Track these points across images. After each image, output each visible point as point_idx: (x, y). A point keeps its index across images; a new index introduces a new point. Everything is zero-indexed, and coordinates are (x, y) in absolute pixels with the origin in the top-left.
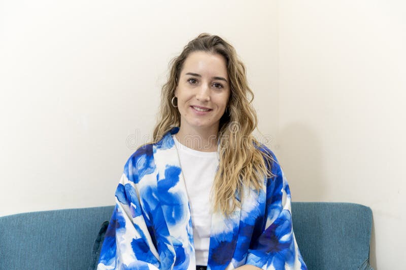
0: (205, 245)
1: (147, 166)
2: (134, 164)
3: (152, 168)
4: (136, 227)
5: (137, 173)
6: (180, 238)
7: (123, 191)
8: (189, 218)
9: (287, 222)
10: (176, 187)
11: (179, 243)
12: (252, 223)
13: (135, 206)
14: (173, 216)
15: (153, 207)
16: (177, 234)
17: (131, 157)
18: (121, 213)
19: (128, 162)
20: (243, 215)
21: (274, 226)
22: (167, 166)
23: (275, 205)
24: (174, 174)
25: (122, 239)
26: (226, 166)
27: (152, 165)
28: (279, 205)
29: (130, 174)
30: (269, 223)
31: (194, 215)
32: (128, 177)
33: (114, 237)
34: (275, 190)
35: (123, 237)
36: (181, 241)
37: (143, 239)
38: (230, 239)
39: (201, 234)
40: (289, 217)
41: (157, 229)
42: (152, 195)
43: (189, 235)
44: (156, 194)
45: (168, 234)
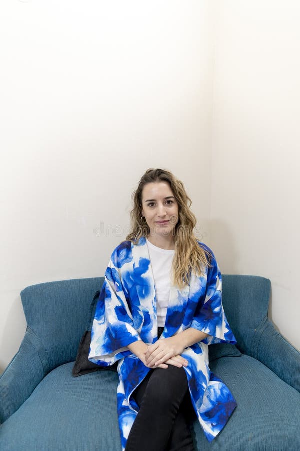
0: (164, 313)
1: (127, 256)
2: (118, 255)
3: (130, 258)
4: (118, 297)
5: (120, 261)
6: (147, 307)
7: (110, 272)
8: (154, 296)
9: (219, 298)
10: (146, 273)
11: (146, 310)
12: (196, 300)
13: (118, 284)
14: (143, 293)
15: (130, 286)
16: (146, 304)
17: (116, 249)
18: (108, 287)
19: (114, 252)
20: (191, 294)
21: (211, 301)
22: (141, 258)
23: (212, 286)
24: (145, 264)
25: (109, 305)
26: (179, 254)
27: (130, 256)
28: (215, 287)
29: (116, 262)
30: (207, 298)
31: (158, 292)
32: (114, 263)
33: (103, 304)
34: (212, 276)
35: (109, 304)
36: (148, 310)
37: (123, 306)
38: (181, 310)
39: (161, 306)
40: (220, 295)
41: (132, 300)
42: (129, 277)
43: (154, 307)
44: (132, 276)
45: (139, 304)
